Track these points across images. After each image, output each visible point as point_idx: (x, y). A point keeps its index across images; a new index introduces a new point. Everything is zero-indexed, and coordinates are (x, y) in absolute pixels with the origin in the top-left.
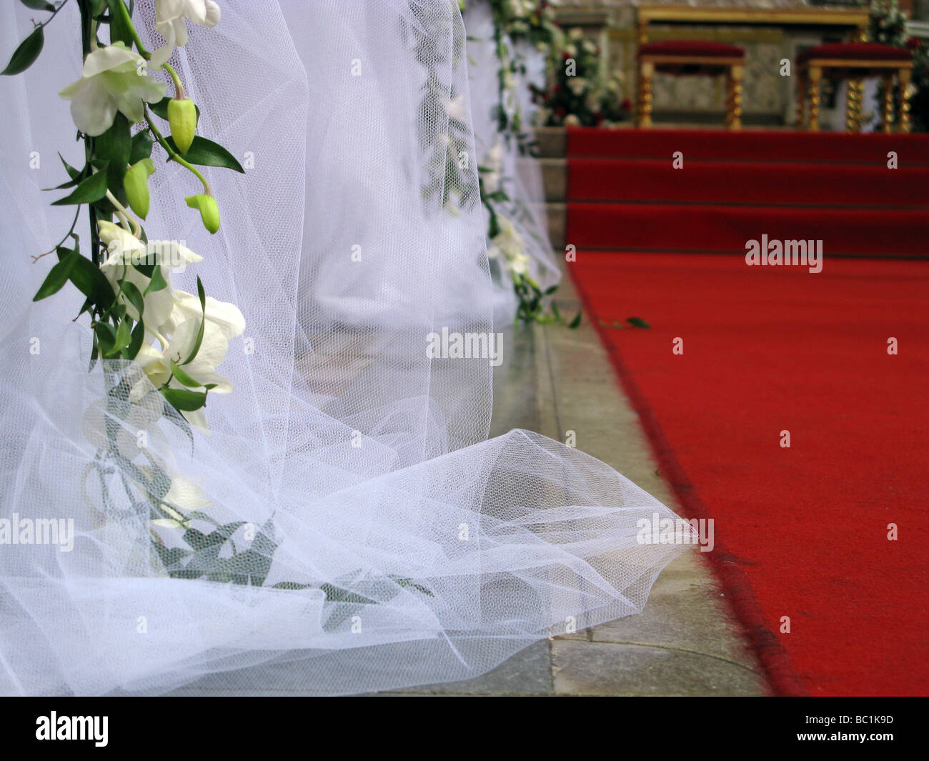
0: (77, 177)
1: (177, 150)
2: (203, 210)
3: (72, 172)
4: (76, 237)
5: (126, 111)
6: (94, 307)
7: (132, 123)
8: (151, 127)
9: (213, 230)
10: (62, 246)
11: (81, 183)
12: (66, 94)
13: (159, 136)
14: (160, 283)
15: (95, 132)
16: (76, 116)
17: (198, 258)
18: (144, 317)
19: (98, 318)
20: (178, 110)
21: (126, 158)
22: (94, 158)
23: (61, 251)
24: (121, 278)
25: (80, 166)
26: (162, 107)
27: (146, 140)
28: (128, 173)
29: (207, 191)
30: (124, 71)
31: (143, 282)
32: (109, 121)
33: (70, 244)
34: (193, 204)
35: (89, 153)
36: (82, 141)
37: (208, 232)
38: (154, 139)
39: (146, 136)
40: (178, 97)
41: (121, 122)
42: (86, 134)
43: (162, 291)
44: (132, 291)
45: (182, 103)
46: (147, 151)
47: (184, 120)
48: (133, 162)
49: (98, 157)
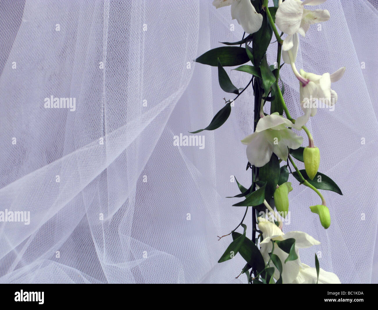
0: (245, 192)
1: (306, 177)
2: (321, 214)
3: (242, 188)
4: (244, 226)
5: (278, 153)
6: (250, 270)
7: (281, 160)
8: (288, 165)
9: (326, 227)
10: (235, 231)
11: (248, 196)
12: (244, 141)
13: (296, 169)
14: (294, 257)
15: (260, 164)
16: (249, 155)
17: (318, 242)
18: (282, 275)
19: (253, 276)
20: (310, 154)
21: (276, 181)
22: (257, 180)
23: (235, 235)
24: (270, 252)
26: (299, 153)
27: (285, 172)
28: (277, 190)
29: (323, 203)
30: (279, 130)
31: (284, 255)
32: (268, 158)
33: (240, 230)
34: (315, 210)
35: (254, 176)
36: (250, 170)
37: (323, 228)
38: (289, 172)
39: (285, 170)
40: (310, 145)
41: (275, 159)
42: (254, 166)
43: (293, 262)
44: (277, 260)
45: (313, 150)
46: (286, 179)
47: (313, 160)
48: (280, 183)
49: (260, 180)
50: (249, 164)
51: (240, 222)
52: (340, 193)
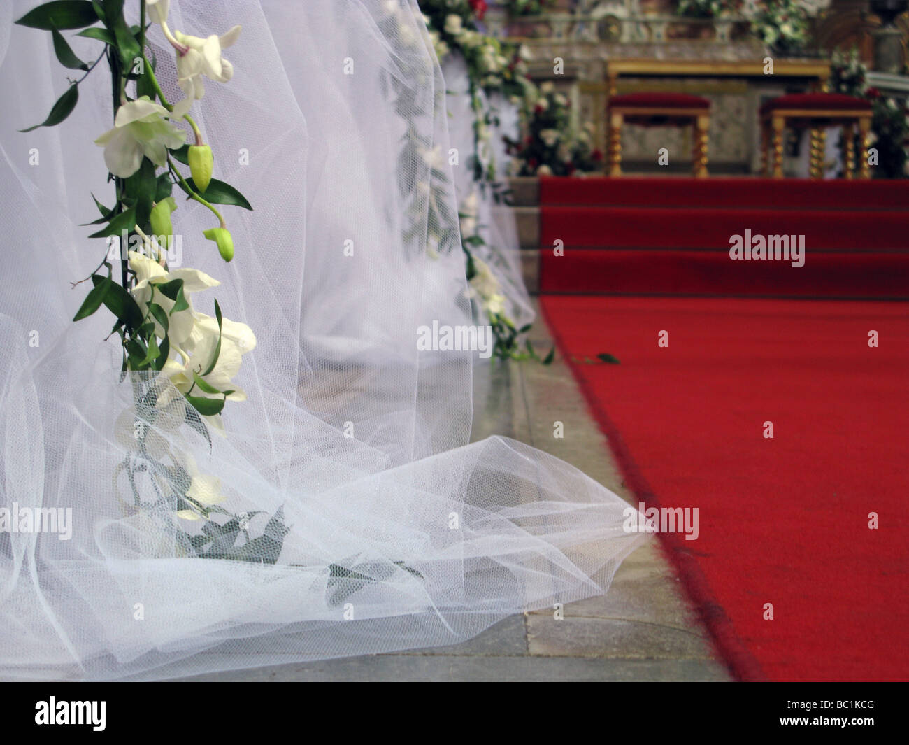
0: (108, 215)
1: (196, 190)
2: (219, 242)
3: (103, 210)
4: (109, 266)
5: (151, 156)
6: (123, 327)
7: (157, 166)
8: (170, 171)
9: (227, 259)
10: (96, 274)
11: (113, 220)
12: (100, 141)
13: (180, 177)
14: (183, 305)
15: (126, 174)
16: (108, 160)
17: (216, 283)
18: (169, 333)
19: (128, 336)
20: (198, 155)
21: (152, 197)
22: (124, 197)
23: (96, 279)
24: (149, 300)
25: (111, 204)
26: (183, 153)
27: (167, 182)
28: (154, 210)
29: (222, 225)
30: (150, 121)
31: (168, 303)
32: (137, 164)
33: (104, 272)
34: (211, 236)
35: (119, 192)
36: (113, 183)
37: (222, 260)
38: (173, 181)
39: (166, 179)
40: (198, 143)
41: (147, 165)
42: (117, 177)
43: (184, 312)
44: (159, 312)
45: (201, 149)
46: (168, 192)
47: (203, 164)
48: (158, 200)
49: (128, 196)
50: (111, 176)
51: (102, 261)
52: (248, 207)
